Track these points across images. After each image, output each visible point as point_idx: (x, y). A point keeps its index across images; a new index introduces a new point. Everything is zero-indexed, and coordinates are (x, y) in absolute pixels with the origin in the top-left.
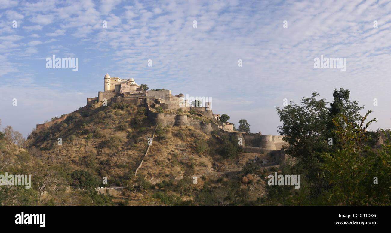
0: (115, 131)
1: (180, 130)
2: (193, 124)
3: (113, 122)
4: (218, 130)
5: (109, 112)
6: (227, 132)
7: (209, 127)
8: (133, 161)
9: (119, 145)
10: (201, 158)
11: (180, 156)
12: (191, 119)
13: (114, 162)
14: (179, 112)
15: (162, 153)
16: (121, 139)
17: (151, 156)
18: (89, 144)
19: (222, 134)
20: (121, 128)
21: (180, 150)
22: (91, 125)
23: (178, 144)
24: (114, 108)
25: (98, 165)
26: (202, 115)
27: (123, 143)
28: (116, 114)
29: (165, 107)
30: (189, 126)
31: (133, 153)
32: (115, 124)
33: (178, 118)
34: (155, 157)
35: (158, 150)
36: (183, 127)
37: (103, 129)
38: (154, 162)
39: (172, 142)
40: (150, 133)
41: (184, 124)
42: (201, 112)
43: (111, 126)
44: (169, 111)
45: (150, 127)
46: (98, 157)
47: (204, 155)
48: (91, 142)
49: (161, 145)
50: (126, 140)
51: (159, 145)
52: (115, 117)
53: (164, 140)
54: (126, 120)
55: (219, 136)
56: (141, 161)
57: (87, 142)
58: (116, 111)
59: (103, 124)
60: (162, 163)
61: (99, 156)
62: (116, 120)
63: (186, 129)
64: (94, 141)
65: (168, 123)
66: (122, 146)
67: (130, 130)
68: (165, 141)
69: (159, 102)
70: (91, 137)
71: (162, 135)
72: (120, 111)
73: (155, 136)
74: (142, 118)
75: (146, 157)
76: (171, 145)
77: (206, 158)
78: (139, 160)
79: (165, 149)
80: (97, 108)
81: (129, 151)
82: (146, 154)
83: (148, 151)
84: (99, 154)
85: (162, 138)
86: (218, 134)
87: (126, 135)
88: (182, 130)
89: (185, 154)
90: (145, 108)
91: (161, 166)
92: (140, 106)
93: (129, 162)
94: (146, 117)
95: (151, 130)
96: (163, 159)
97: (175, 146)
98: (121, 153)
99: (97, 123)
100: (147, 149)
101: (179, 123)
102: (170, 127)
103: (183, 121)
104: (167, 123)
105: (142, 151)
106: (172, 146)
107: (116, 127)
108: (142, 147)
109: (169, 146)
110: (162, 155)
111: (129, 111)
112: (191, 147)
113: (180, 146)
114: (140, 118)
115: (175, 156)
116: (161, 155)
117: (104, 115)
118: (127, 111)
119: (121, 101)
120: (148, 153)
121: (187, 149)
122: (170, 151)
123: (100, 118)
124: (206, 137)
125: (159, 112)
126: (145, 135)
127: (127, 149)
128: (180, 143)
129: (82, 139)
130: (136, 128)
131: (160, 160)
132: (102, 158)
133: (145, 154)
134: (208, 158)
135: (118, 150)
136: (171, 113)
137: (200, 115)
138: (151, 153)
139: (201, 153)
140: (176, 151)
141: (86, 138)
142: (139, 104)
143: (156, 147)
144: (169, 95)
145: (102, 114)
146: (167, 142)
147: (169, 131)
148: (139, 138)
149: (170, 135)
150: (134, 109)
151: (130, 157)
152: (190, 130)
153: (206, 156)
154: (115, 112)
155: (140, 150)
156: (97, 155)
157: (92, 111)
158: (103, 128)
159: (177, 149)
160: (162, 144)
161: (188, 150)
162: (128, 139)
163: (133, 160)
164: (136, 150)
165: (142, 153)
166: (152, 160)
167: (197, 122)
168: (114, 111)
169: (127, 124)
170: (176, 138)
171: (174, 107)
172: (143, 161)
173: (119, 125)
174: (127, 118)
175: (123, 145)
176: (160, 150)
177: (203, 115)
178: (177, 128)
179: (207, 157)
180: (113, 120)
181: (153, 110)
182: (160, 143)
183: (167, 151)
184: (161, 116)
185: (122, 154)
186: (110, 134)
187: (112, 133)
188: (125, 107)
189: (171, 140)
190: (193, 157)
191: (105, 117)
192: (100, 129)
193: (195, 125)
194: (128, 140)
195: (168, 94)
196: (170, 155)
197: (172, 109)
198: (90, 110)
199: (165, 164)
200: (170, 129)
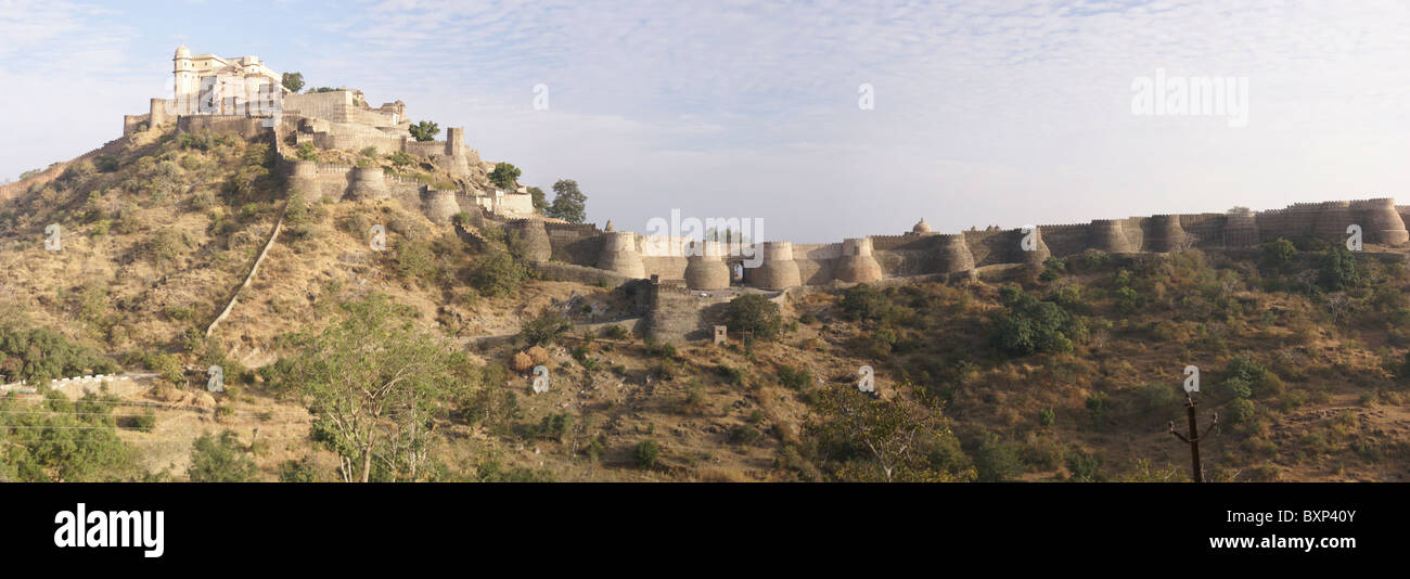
0: (176, 215)
1: (359, 210)
2: (400, 195)
3: (174, 186)
4: (476, 213)
5: (167, 159)
6: (501, 218)
7: (449, 204)
8: (208, 302)
9: (181, 254)
10: (410, 294)
11: (349, 286)
12: (396, 177)
13: (158, 301)
14: (365, 157)
15: (293, 280)
16: (189, 235)
17: (259, 287)
18: (97, 251)
19: (485, 222)
20: (192, 207)
21: (350, 270)
22: (113, 194)
23: (345, 254)
24: (183, 148)
25: (111, 312)
26: (434, 165)
27: (196, 249)
28: (183, 165)
29: (328, 143)
30: (386, 199)
31: (214, 279)
32: (179, 192)
33: (355, 176)
34: (271, 290)
35: (285, 270)
36: (367, 202)
37: (147, 208)
38: (265, 307)
39: (330, 245)
40: (268, 221)
41: (372, 193)
42: (432, 158)
43: (169, 200)
44: (335, 154)
45: (272, 202)
46: (116, 288)
47: (418, 285)
48: (104, 246)
49: (296, 256)
50: (203, 240)
51: (291, 256)
52: (182, 171)
53: (306, 242)
54: (210, 182)
55: (476, 229)
56: (230, 300)
57: (92, 245)
58: (185, 154)
59: (149, 192)
60: (288, 308)
61: (118, 284)
62: (183, 182)
63: (375, 209)
64: (113, 242)
65: (327, 192)
66: (190, 257)
67: (218, 210)
68: (309, 245)
69: (311, 127)
70: (105, 230)
71: (301, 227)
72: (199, 157)
73: (284, 228)
74: (252, 177)
75: (247, 288)
76: (324, 254)
77: (423, 294)
78: (224, 298)
79: (302, 268)
80: (144, 147)
81: (202, 271)
82: (248, 283)
83: (254, 273)
84: (118, 279)
85: (301, 235)
86: (476, 222)
87: (205, 225)
88: (365, 212)
89: (364, 281)
90: (265, 146)
91: (283, 318)
92: (254, 140)
93: (196, 305)
94: (266, 171)
95: (273, 210)
96: (292, 298)
97: (338, 258)
98: (181, 277)
99: (135, 191)
100: (252, 269)
101: (357, 189)
102: (332, 203)
103: (370, 184)
104: (323, 190)
105: (238, 273)
106: (326, 259)
107: (183, 203)
108: (240, 261)
109: (318, 257)
110: (291, 284)
111: (222, 156)
112: (383, 262)
113: (353, 258)
114: (248, 176)
115: (331, 287)
116: (288, 286)
117: (153, 166)
118: (217, 153)
119: (204, 127)
120: (253, 279)
121: (371, 266)
122: (317, 273)
123: (144, 177)
124: (434, 233)
125: (305, 158)
126: (256, 226)
127: (198, 267)
128: (353, 247)
129: (81, 235)
130: (236, 205)
131: (284, 298)
132: (125, 291)
133: (244, 280)
134: (430, 293)
135: (177, 268)
136: (340, 162)
137: (428, 167)
138: (263, 279)
139: (411, 278)
140: (339, 272)
141: (91, 235)
142: (253, 133)
143: (281, 263)
144: (343, 105)
145: (148, 164)
146: (314, 247)
147: (326, 214)
148: (237, 234)
149: (327, 225)
150: (238, 149)
151: (202, 290)
152: (386, 210)
153: (423, 287)
154: (184, 158)
155: (232, 271)
156: (112, 284)
157: (130, 153)
158: (146, 205)
159: (342, 267)
160: (297, 252)
161: (373, 269)
162: (210, 236)
163: (211, 298)
164: (222, 269)
165: (238, 277)
166: (261, 297)
167: (413, 189)
168: (180, 156)
169: (211, 194)
170: (344, 236)
171: (351, 144)
172: (234, 302)
173: (191, 195)
174: (213, 176)
175: (192, 254)
176: (289, 272)
177: (438, 168)
178: (350, 205)
179: (427, 291)
180: (175, 182)
181: (287, 152)
182: (292, 251)
183: (310, 272)
184: (307, 171)
185: (183, 281)
186: (165, 222)
187: (170, 219)
188: (211, 144)
189: (326, 242)
190: (387, 288)
191: (154, 174)
192: (137, 208)
193: (404, 196)
194: (208, 239)
195: (340, 102)
196: (315, 284)
197: (345, 148)
198: (125, 152)
199: (297, 310)
200: (330, 209)
